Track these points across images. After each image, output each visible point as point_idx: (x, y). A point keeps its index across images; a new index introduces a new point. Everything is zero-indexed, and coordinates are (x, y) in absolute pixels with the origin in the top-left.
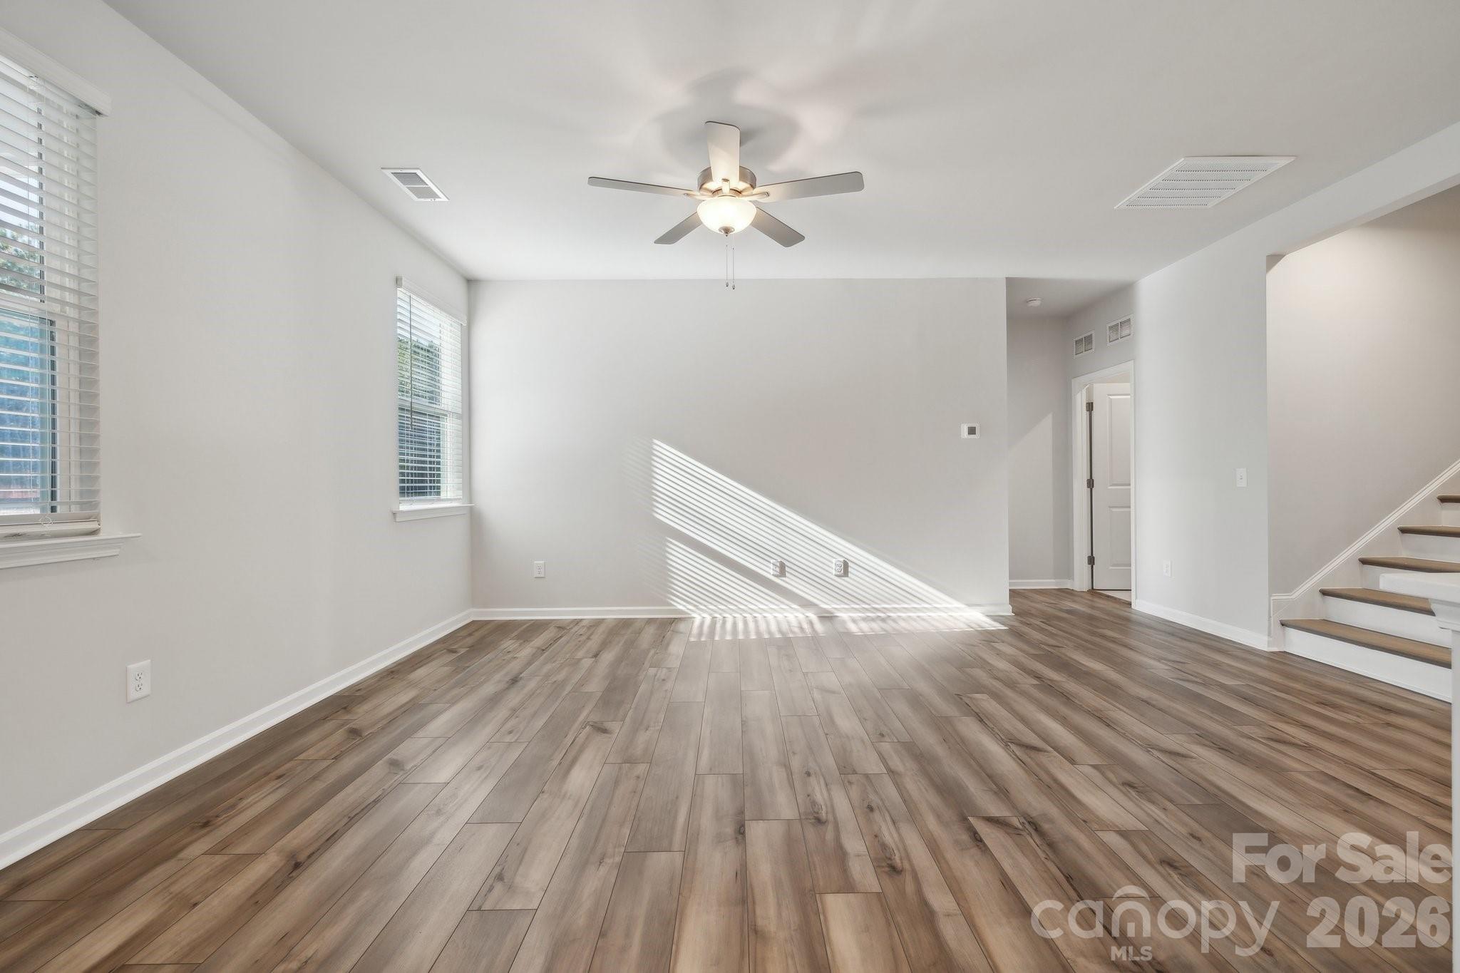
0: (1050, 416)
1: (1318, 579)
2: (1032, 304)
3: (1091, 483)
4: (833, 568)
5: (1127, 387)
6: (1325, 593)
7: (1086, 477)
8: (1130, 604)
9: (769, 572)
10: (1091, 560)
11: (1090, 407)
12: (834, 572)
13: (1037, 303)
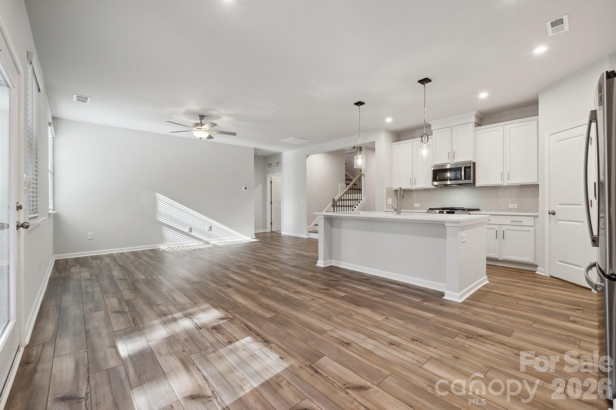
0: (261, 184)
1: (314, 222)
2: (258, 154)
3: (271, 203)
4: (207, 228)
5: (280, 178)
6: (315, 225)
7: (270, 201)
8: (281, 233)
9: (187, 230)
10: (271, 224)
11: (271, 182)
12: (207, 230)
13: (260, 154)
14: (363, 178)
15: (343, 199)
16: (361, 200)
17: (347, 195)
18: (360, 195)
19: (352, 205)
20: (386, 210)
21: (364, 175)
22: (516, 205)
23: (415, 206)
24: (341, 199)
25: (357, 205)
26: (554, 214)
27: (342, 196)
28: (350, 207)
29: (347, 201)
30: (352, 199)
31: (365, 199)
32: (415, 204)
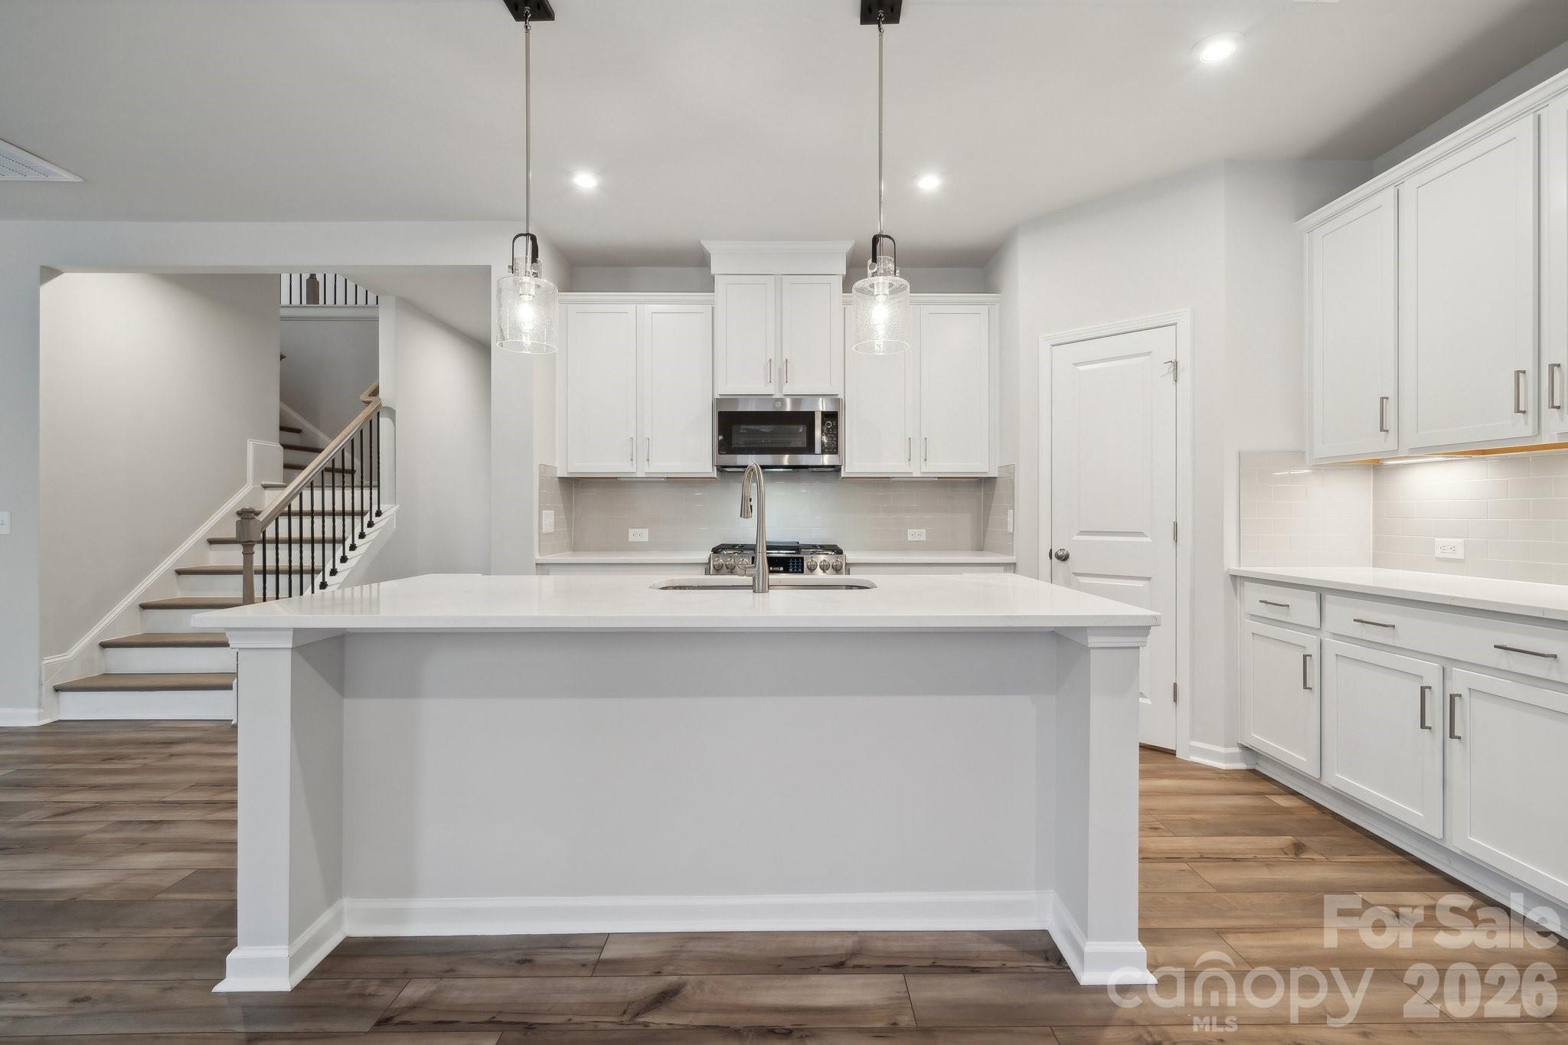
1: (97, 631)
6: (104, 646)
14: (385, 422)
15: (295, 507)
16: (379, 514)
17: (317, 493)
18: (375, 492)
19: (339, 535)
20: (539, 558)
21: (392, 413)
22: (923, 531)
23: (631, 538)
24: (287, 509)
25: (362, 536)
26: (1064, 558)
27: (291, 497)
28: (329, 547)
29: (318, 520)
30: (331, 509)
31: (398, 512)
32: (631, 531)
